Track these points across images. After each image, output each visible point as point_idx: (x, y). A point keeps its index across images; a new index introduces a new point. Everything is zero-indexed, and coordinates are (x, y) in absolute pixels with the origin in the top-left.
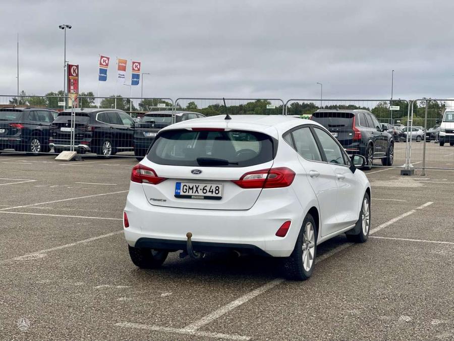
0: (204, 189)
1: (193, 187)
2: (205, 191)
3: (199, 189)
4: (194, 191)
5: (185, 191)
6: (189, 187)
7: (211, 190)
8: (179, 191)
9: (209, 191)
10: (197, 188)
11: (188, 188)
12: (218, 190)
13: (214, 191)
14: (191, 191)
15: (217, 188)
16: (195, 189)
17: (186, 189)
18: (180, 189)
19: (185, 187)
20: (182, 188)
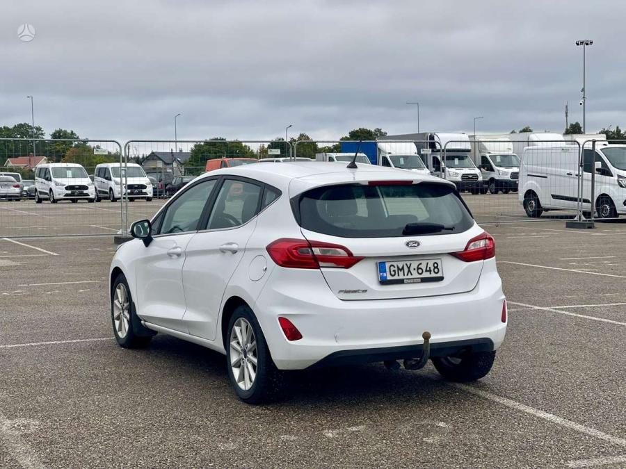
0: (418, 268)
1: (403, 266)
2: (420, 271)
3: (412, 269)
4: (406, 274)
5: (393, 273)
6: (398, 267)
7: (428, 269)
8: (385, 275)
9: (426, 271)
10: (409, 268)
11: (396, 269)
12: (437, 267)
13: (432, 269)
14: (401, 273)
15: (436, 265)
16: (406, 270)
17: (394, 271)
18: (385, 272)
19: (392, 268)
20: (388, 270)
